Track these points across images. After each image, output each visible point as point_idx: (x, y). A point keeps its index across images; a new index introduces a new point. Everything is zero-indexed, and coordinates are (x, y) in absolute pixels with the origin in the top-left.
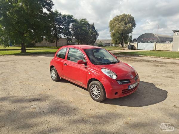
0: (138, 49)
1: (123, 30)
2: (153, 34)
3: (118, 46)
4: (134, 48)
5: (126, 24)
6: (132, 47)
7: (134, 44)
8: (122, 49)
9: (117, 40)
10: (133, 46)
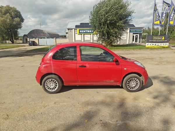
0: (40, 45)
1: (11, 25)
2: (43, 30)
3: (6, 43)
4: (35, 44)
5: (13, 18)
6: (34, 44)
7: (34, 40)
8: (22, 46)
9: (4, 35)
10: (34, 42)
